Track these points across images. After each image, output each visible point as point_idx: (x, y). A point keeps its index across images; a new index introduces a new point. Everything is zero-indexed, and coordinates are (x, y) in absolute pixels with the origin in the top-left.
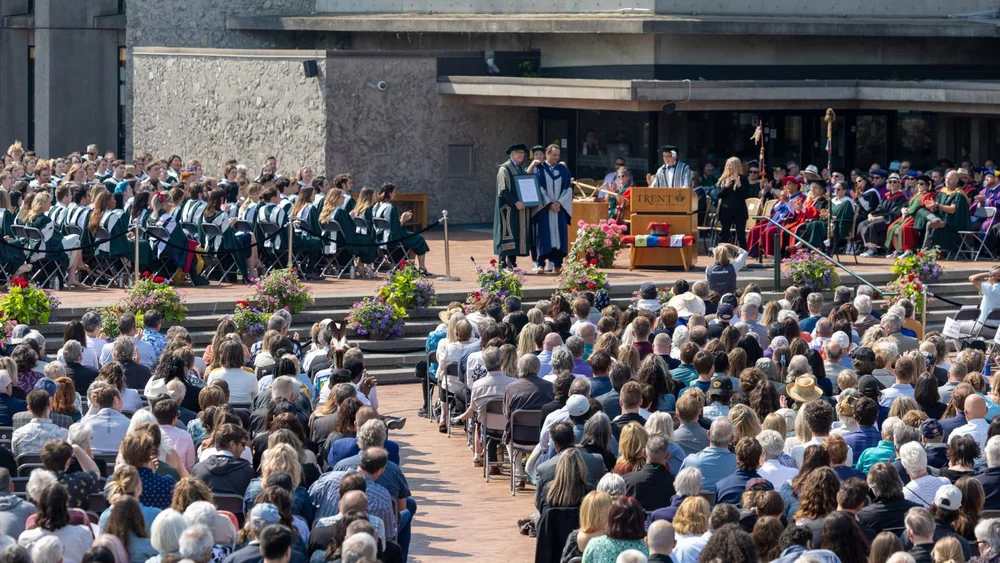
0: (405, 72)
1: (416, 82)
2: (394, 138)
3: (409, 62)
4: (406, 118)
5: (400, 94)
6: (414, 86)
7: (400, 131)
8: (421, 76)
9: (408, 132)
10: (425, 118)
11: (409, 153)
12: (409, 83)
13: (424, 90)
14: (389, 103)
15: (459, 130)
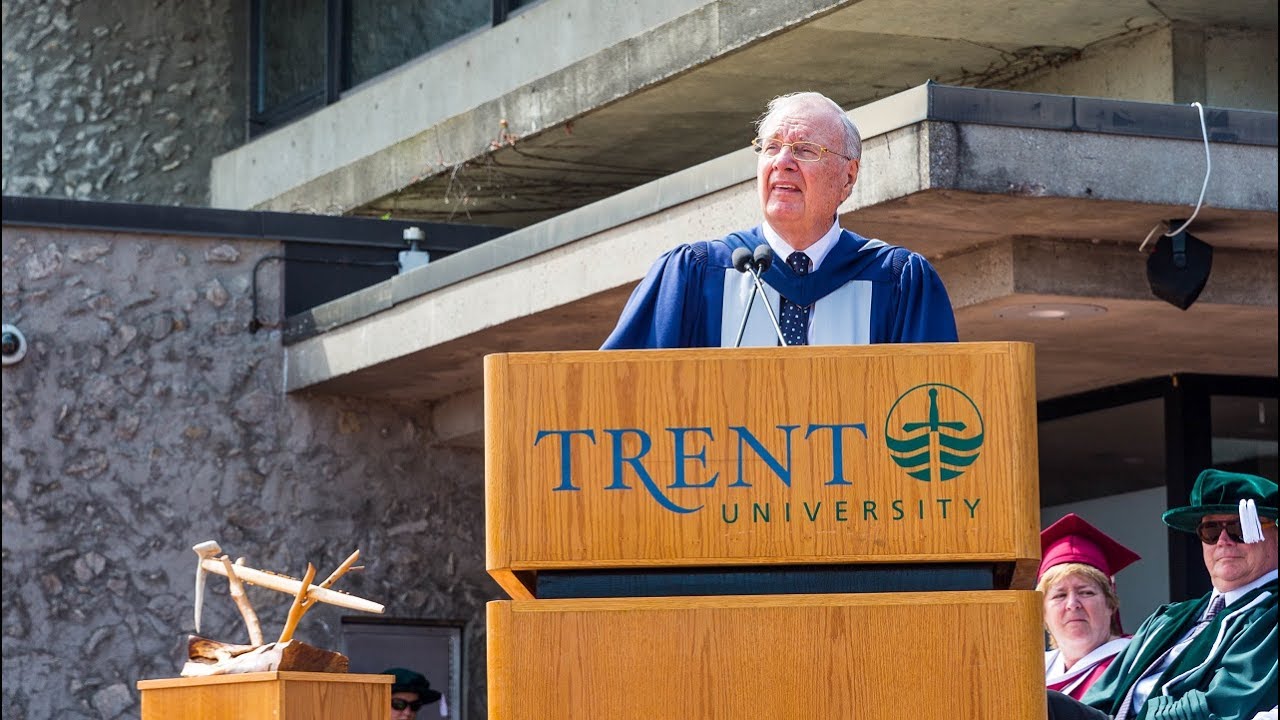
0: (125, 294)
1: (182, 339)
2: (69, 579)
3: (144, 255)
4: (130, 493)
5: (100, 387)
6: (171, 357)
7: (100, 549)
8: (205, 318)
9: (143, 552)
10: (228, 496)
11: (147, 645)
12: (144, 342)
13: (222, 375)
14: (44, 426)
15: (394, 556)
